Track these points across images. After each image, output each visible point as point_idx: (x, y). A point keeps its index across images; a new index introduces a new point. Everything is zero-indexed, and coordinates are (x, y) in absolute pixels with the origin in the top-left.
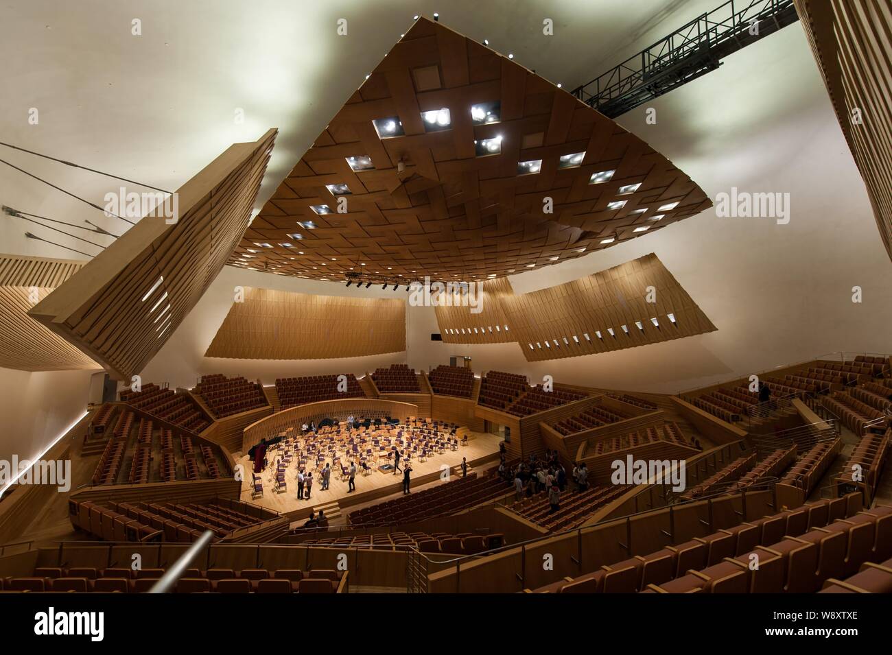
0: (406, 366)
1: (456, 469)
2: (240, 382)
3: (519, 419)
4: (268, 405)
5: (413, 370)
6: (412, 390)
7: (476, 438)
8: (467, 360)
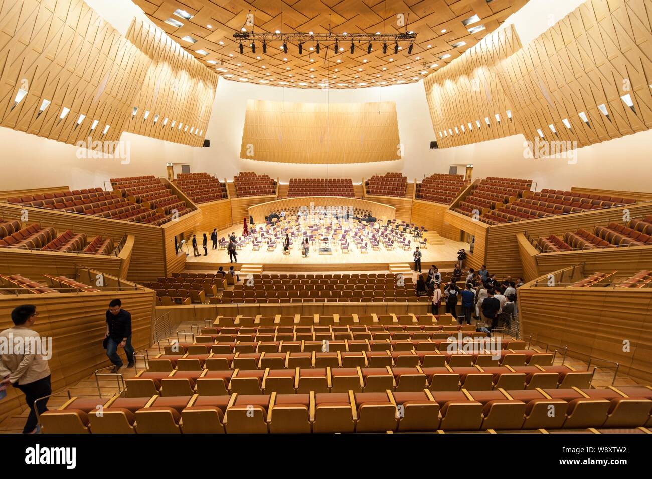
0: (401, 173)
1: (391, 265)
2: (266, 178)
3: (486, 226)
4: (275, 194)
5: (406, 177)
6: (397, 194)
7: (444, 244)
8: (470, 169)
